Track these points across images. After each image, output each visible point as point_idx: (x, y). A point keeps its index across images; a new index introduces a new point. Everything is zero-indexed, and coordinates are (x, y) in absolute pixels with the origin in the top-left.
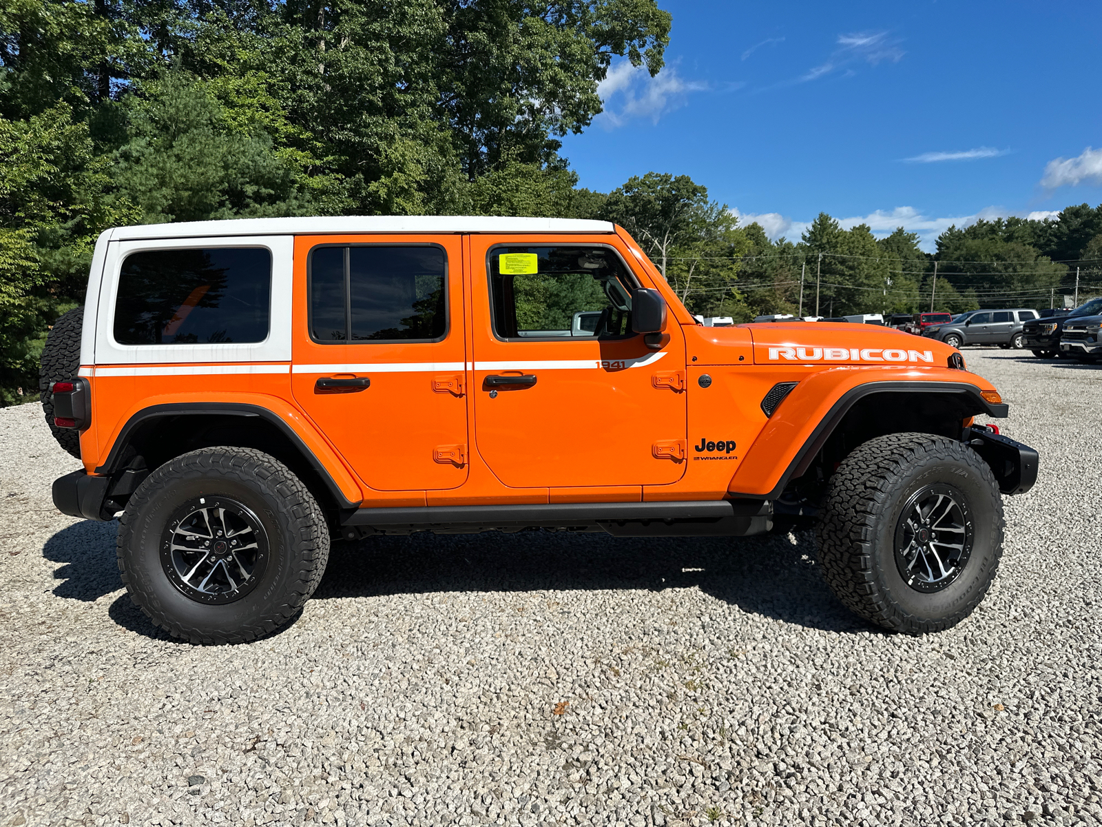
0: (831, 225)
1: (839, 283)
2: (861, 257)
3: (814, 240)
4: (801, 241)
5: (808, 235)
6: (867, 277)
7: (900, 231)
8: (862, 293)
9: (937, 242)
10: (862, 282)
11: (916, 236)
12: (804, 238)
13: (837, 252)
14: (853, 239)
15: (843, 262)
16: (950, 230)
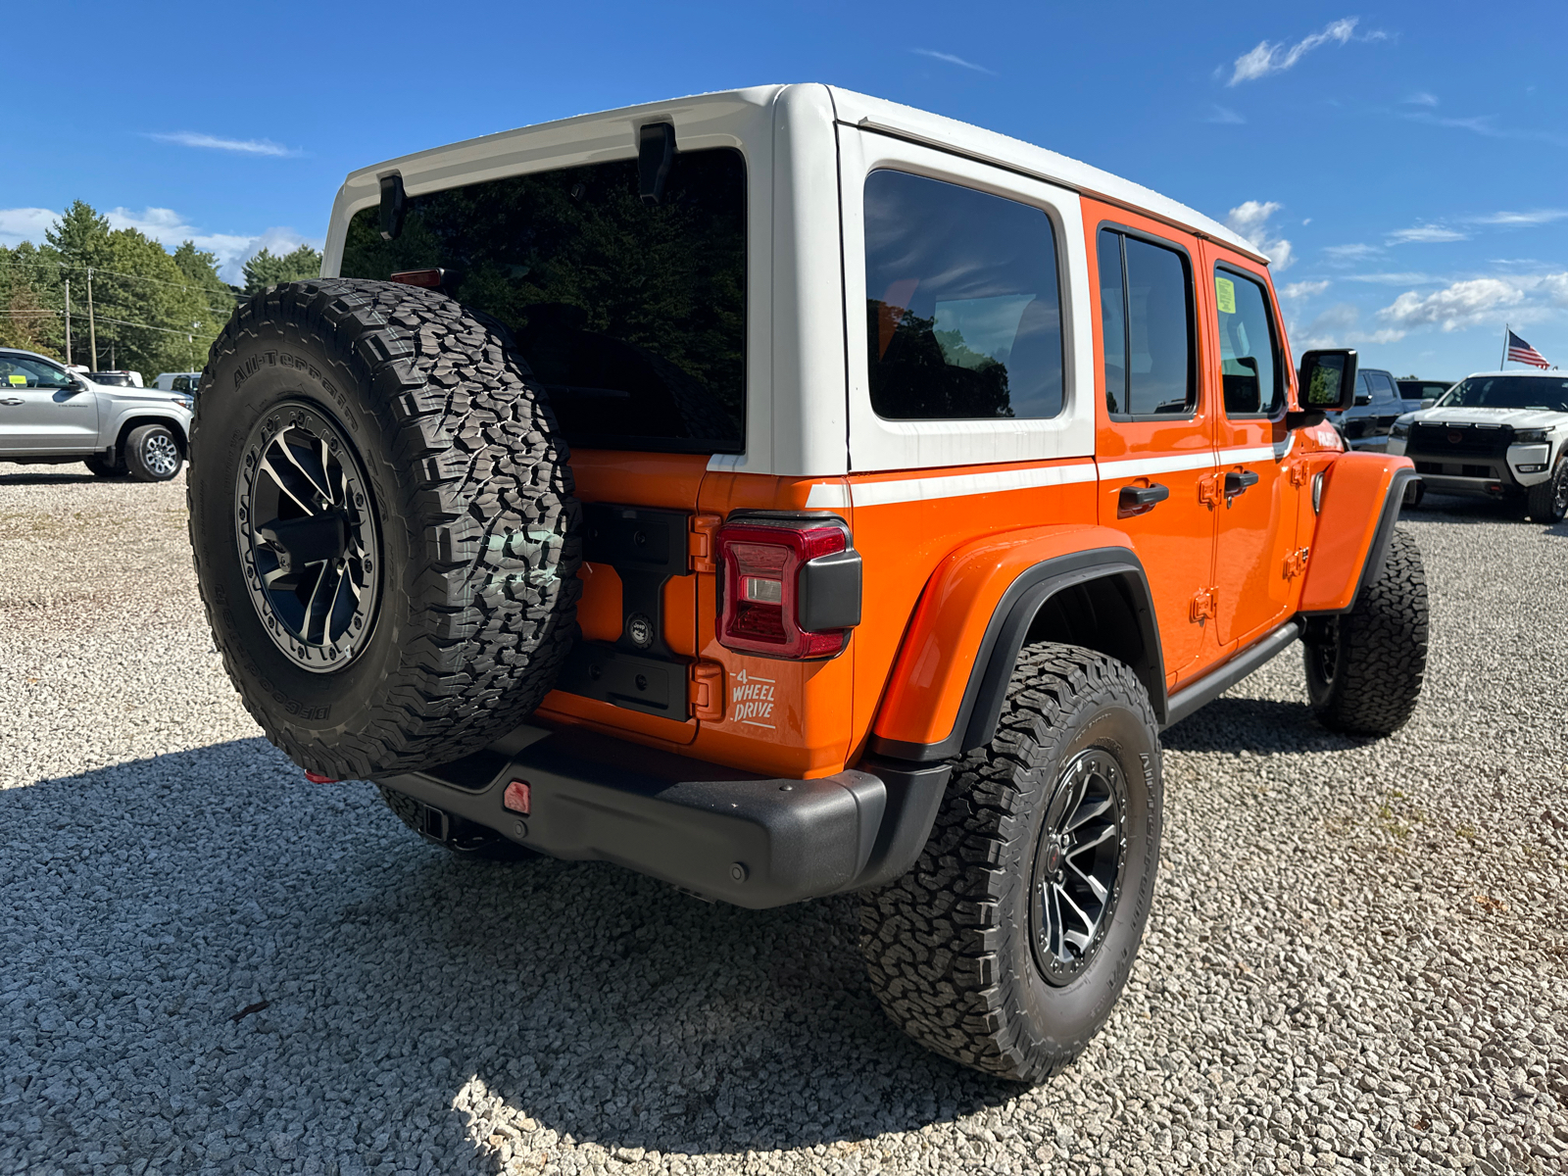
0: (97, 223)
1: (123, 319)
2: (156, 281)
3: (69, 244)
4: (47, 243)
5: (57, 235)
6: (169, 313)
7: (189, 248)
8: (161, 338)
9: (245, 270)
10: (162, 321)
11: (214, 258)
12: (50, 237)
13: (114, 268)
14: (138, 251)
15: (125, 285)
16: (262, 254)
